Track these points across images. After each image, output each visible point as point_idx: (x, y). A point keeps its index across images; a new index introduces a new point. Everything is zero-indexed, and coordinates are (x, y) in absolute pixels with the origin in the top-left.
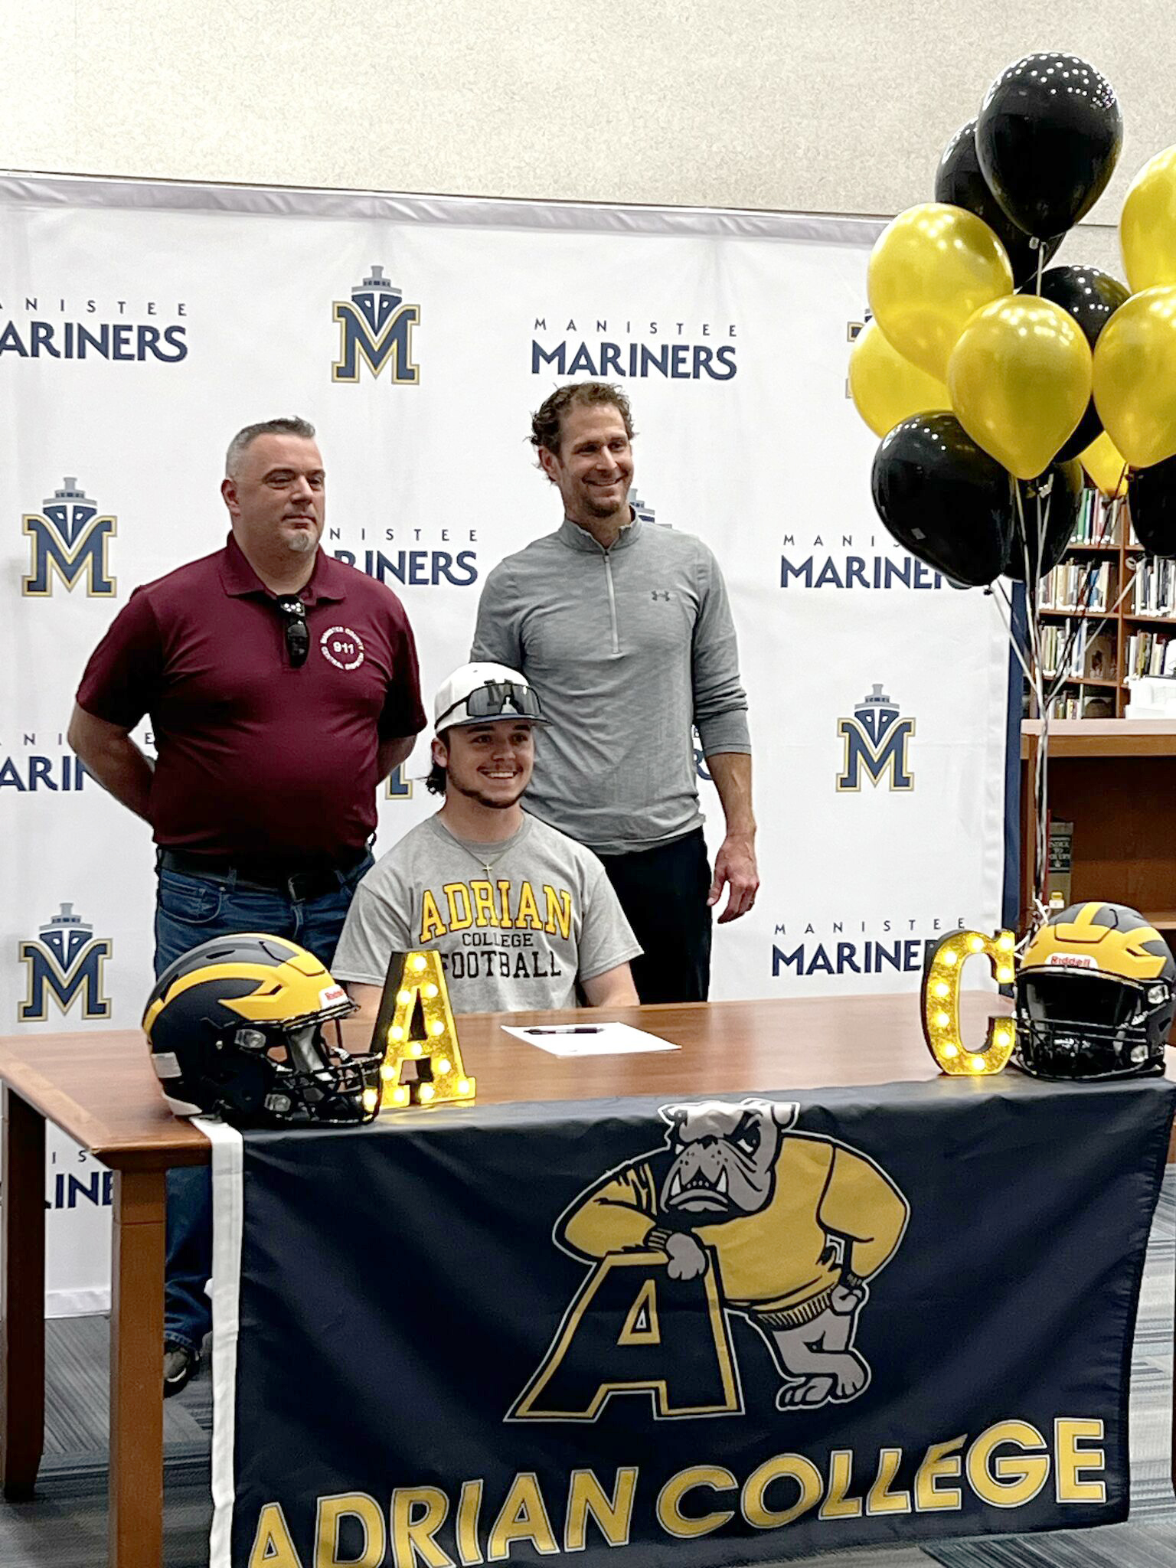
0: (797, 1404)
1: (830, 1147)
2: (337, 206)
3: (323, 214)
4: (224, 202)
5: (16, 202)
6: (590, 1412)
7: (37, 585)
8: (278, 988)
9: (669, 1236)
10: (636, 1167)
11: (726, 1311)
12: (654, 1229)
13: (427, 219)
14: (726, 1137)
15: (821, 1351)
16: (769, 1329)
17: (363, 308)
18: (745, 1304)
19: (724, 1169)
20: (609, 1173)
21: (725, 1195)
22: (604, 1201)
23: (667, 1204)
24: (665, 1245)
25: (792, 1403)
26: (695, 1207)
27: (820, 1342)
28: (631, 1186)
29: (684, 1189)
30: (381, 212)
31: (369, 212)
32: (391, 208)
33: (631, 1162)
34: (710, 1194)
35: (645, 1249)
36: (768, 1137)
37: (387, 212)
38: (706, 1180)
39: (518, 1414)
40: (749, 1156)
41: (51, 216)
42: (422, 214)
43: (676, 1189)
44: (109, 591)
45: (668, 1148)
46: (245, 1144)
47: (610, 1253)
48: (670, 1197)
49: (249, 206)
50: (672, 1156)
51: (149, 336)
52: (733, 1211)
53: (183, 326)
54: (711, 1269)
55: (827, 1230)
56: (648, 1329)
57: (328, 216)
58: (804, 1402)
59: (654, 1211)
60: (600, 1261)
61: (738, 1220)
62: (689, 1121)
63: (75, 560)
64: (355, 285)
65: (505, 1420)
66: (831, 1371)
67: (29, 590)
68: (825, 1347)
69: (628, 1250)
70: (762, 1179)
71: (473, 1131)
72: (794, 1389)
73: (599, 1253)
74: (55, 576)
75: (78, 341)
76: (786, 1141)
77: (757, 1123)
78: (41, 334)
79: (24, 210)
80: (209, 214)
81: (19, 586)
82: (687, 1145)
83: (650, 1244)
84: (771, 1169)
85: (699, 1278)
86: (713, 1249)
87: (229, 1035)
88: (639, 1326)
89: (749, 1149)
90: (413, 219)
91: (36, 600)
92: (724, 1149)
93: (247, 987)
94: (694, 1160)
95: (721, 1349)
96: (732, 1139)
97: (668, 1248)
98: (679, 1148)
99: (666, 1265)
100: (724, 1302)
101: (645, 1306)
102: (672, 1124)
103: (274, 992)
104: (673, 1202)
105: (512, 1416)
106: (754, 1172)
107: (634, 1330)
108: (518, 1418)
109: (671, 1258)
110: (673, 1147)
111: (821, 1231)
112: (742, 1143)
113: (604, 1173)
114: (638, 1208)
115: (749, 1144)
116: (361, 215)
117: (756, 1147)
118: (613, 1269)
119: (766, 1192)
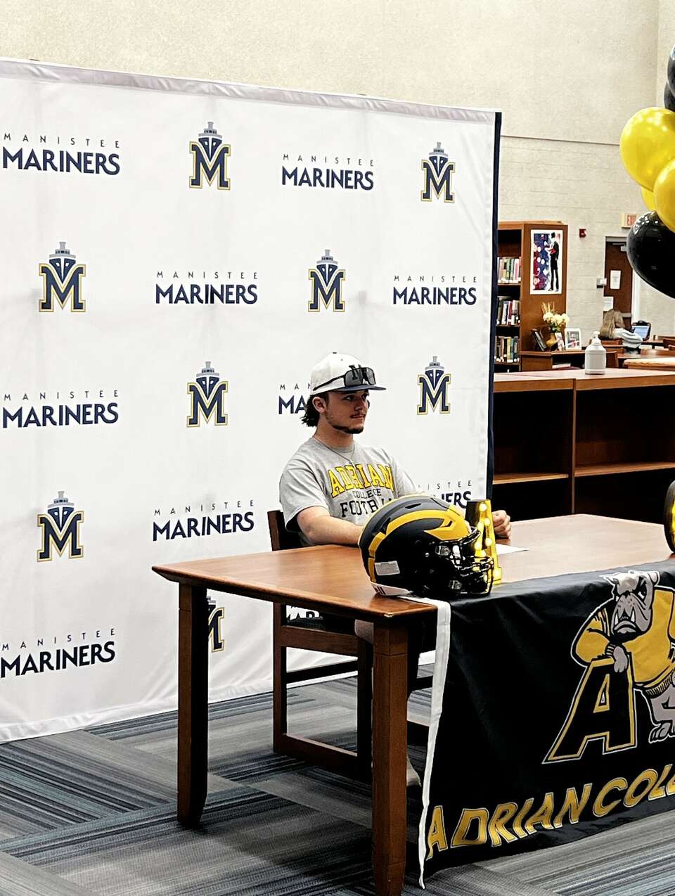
0: (657, 739)
1: (672, 593)
2: (193, 87)
3: (185, 91)
4: (138, 81)
5: (34, 78)
6: (578, 755)
7: (46, 305)
8: (451, 522)
9: (615, 648)
10: (601, 610)
11: (635, 689)
12: (609, 645)
13: (235, 96)
14: (634, 592)
15: (668, 708)
16: (649, 697)
17: (204, 145)
18: (641, 685)
19: (633, 609)
20: (592, 614)
21: (634, 623)
22: (590, 630)
23: (614, 631)
24: (613, 653)
25: (655, 739)
26: (623, 631)
27: (667, 703)
28: (600, 621)
29: (620, 621)
30: (212, 91)
31: (207, 91)
32: (217, 89)
33: (599, 607)
34: (628, 623)
35: (605, 657)
36: (649, 588)
37: (216, 92)
38: (627, 615)
39: (549, 759)
40: (643, 600)
41: (51, 87)
42: (233, 94)
43: (617, 622)
44: (82, 308)
45: (613, 599)
46: (453, 608)
47: (594, 660)
48: (615, 626)
49: (150, 85)
50: (614, 603)
51: (101, 160)
52: (639, 632)
53: (117, 154)
54: (629, 667)
55: (672, 640)
56: (605, 704)
57: (186, 92)
58: (660, 738)
59: (609, 635)
60: (588, 664)
61: (640, 637)
62: (620, 583)
63: (65, 291)
64: (201, 133)
65: (543, 763)
66: (670, 719)
67: (43, 308)
68: (669, 706)
69: (600, 658)
70: (647, 613)
71: (539, 594)
72: (656, 730)
73: (588, 661)
74: (55, 299)
75: (67, 161)
76: (656, 591)
77: (645, 583)
78: (48, 156)
79: (39, 84)
80: (130, 89)
81: (38, 306)
82: (620, 596)
83: (608, 653)
84: (651, 608)
85: (625, 670)
86: (630, 653)
87: (432, 549)
88: (602, 702)
89: (643, 597)
90: (227, 95)
91: (46, 314)
92: (633, 599)
93: (436, 523)
94: (624, 604)
95: (631, 711)
96: (635, 592)
97: (615, 655)
98: (617, 598)
99: (613, 665)
100: (635, 685)
101: (604, 691)
102: (614, 585)
103: (449, 525)
104: (616, 629)
105: (546, 761)
106: (644, 609)
107: (600, 704)
108: (550, 761)
109: (615, 660)
110: (615, 598)
111: (669, 640)
112: (640, 594)
113: (589, 614)
114: (602, 633)
115: (642, 594)
116: (203, 93)
117: (645, 595)
118: (595, 669)
119: (649, 621)
